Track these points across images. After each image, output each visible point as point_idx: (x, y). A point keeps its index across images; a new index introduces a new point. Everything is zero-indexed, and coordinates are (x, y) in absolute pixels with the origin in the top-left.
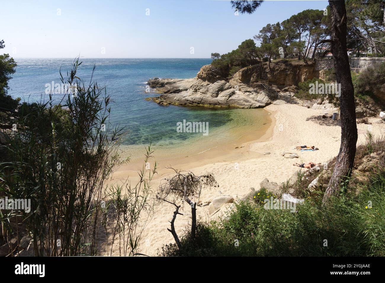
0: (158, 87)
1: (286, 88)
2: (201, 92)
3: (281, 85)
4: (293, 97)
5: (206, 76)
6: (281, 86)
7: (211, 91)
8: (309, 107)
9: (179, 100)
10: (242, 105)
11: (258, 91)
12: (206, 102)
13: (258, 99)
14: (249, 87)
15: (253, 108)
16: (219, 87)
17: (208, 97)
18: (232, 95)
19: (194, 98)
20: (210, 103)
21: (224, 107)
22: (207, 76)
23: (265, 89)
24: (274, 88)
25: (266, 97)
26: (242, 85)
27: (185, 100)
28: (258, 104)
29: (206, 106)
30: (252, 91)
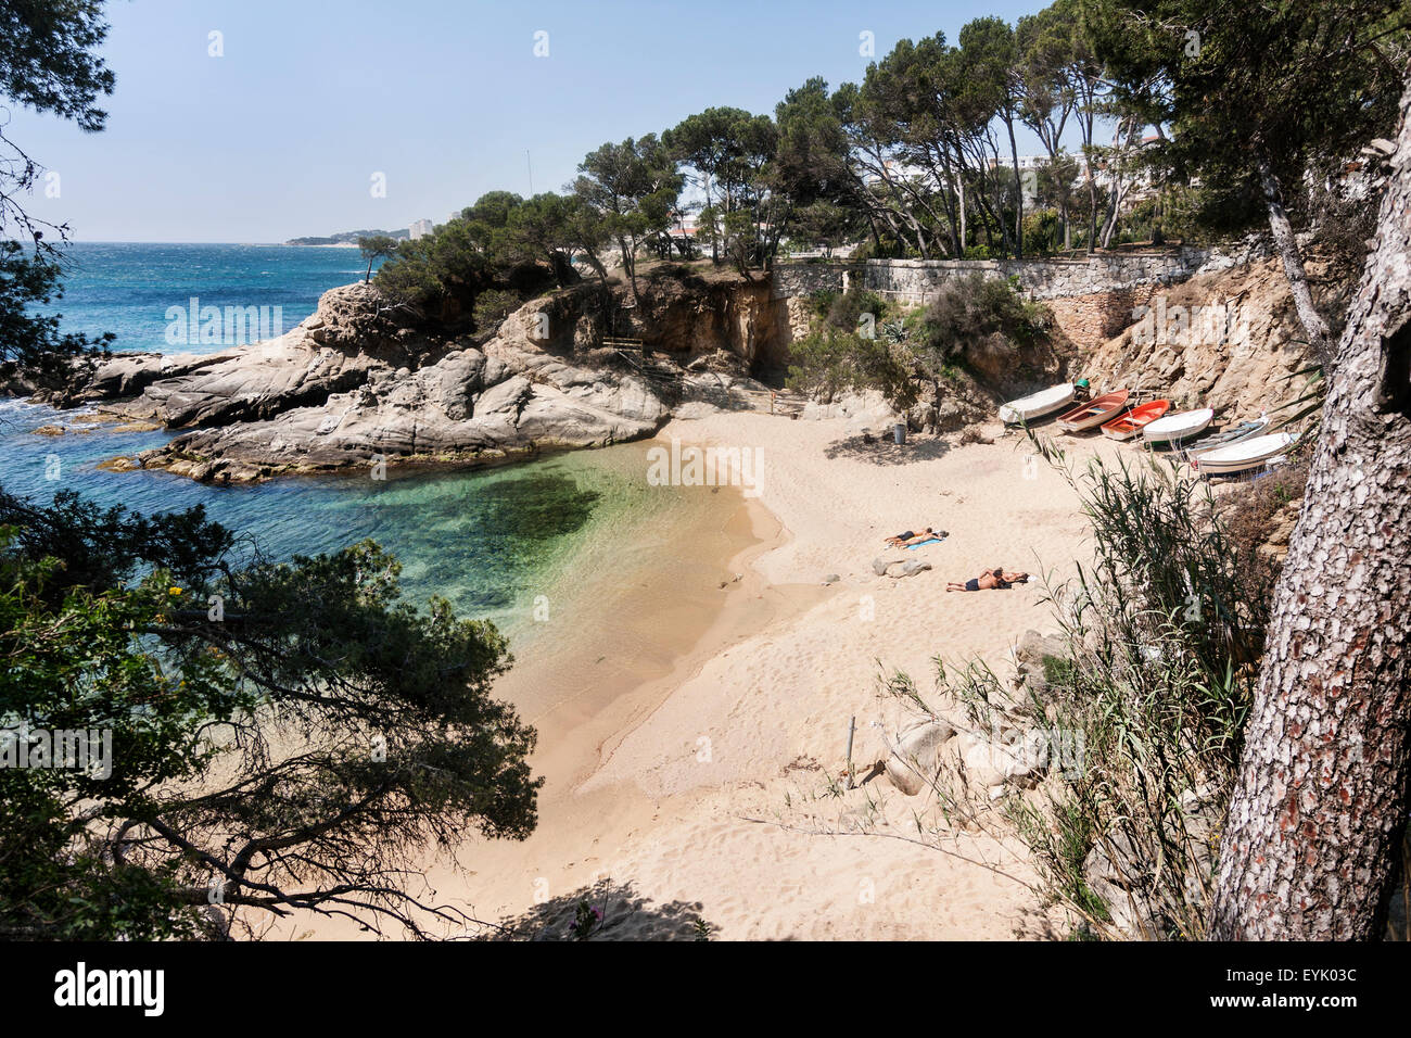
0: (89, 399)
1: (698, 361)
2: (396, 406)
3: (679, 350)
4: (728, 388)
5: (357, 335)
6: (683, 354)
7: (439, 394)
8: (795, 417)
9: (301, 447)
10: (578, 436)
11: (615, 376)
12: (434, 443)
13: (625, 407)
14: (576, 366)
15: (621, 442)
16: (465, 376)
17: (434, 419)
18: (526, 402)
19: (375, 434)
20: (455, 446)
21: (517, 452)
22: (359, 332)
23: (635, 368)
24: (663, 364)
25: (650, 397)
26: (548, 363)
27: (339, 447)
28: (633, 427)
29: (443, 457)
30: (596, 381)
